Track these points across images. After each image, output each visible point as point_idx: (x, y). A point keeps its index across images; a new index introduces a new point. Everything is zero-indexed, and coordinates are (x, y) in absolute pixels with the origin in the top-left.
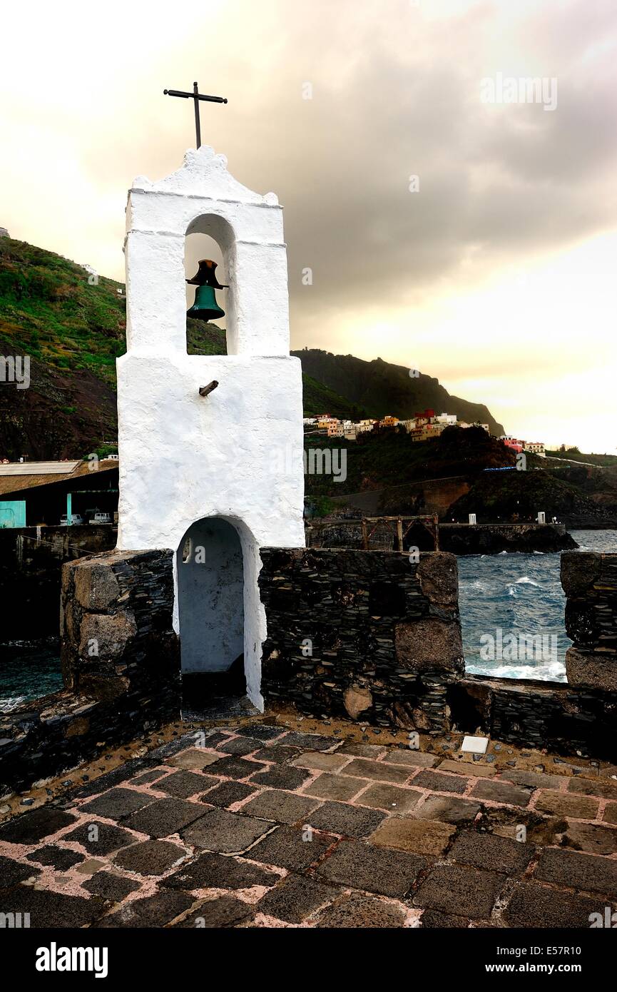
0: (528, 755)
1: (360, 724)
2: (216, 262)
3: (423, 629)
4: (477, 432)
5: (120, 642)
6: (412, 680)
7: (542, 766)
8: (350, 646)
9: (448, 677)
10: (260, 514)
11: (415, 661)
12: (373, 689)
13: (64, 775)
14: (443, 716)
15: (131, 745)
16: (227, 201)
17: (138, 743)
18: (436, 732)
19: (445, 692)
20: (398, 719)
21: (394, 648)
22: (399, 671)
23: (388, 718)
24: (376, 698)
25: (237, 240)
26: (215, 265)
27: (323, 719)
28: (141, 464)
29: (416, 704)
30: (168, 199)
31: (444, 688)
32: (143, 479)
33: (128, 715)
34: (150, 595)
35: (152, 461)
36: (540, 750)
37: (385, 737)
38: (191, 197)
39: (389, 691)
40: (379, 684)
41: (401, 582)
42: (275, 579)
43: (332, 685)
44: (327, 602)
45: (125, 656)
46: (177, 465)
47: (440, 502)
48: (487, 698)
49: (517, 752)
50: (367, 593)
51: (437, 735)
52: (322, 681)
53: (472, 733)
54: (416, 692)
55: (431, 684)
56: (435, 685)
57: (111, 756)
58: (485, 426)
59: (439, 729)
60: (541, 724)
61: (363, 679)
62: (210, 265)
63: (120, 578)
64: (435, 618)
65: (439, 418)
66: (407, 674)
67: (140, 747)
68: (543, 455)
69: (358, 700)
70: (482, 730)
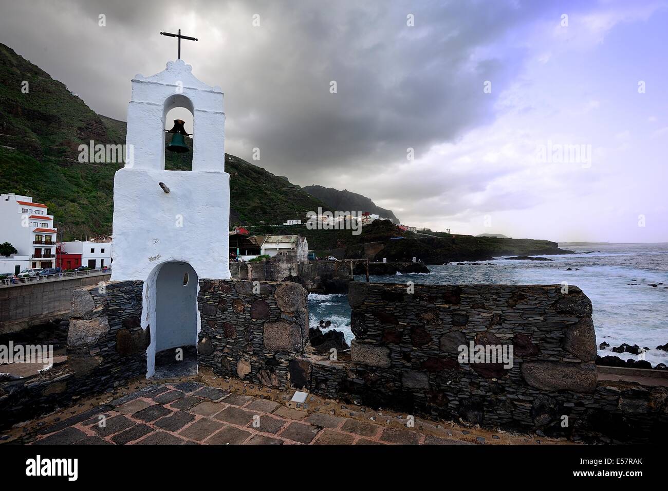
0: (328, 403)
1: (245, 382)
2: (184, 121)
3: (278, 327)
4: (387, 222)
5: (94, 335)
6: (271, 357)
7: (334, 411)
8: (241, 336)
9: (290, 356)
10: (200, 260)
11: (273, 346)
12: (251, 362)
13: (42, 418)
14: (286, 379)
15: (102, 397)
16: (189, 88)
17: (108, 395)
18: (282, 388)
19: (288, 364)
20: (263, 380)
21: (262, 338)
22: (264, 351)
23: (258, 379)
24: (253, 367)
25: (195, 109)
26: (183, 123)
27: (226, 378)
28: (125, 231)
29: (272, 371)
30: (155, 85)
31: (287, 362)
32: (126, 239)
33: (100, 378)
34: (122, 307)
35: (133, 229)
36: (335, 400)
37: (256, 391)
38: (168, 85)
39: (260, 364)
40: (255, 359)
41: (267, 300)
42: (205, 297)
43: (231, 359)
44: (230, 311)
45: (99, 344)
46: (148, 231)
47: (371, 253)
48: (308, 369)
49: (323, 401)
50: (250, 306)
51: (282, 390)
52: (226, 357)
53: (300, 389)
54: (272, 364)
55: (280, 360)
56: (283, 360)
57: (84, 404)
58: (391, 220)
59: (284, 386)
60: (336, 385)
61: (247, 356)
62: (180, 123)
63: (95, 298)
64: (283, 320)
65: (371, 216)
66: (269, 353)
67: (108, 397)
68: (416, 232)
69: (244, 368)
70: (306, 387)
